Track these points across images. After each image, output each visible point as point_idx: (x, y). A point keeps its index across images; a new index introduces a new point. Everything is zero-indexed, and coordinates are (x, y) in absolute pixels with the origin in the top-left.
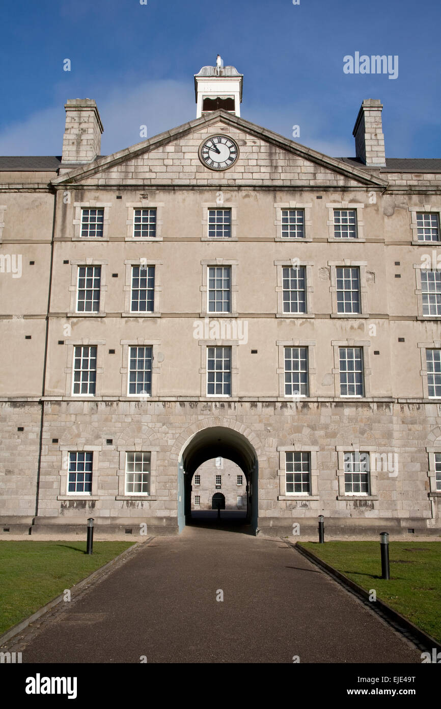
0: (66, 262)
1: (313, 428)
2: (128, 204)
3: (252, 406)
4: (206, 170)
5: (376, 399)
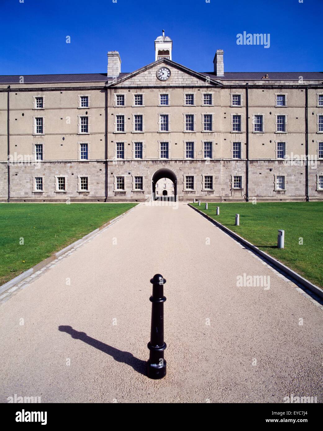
0: (112, 114)
1: (195, 168)
2: (132, 94)
3: (175, 162)
4: (159, 81)
5: (216, 159)
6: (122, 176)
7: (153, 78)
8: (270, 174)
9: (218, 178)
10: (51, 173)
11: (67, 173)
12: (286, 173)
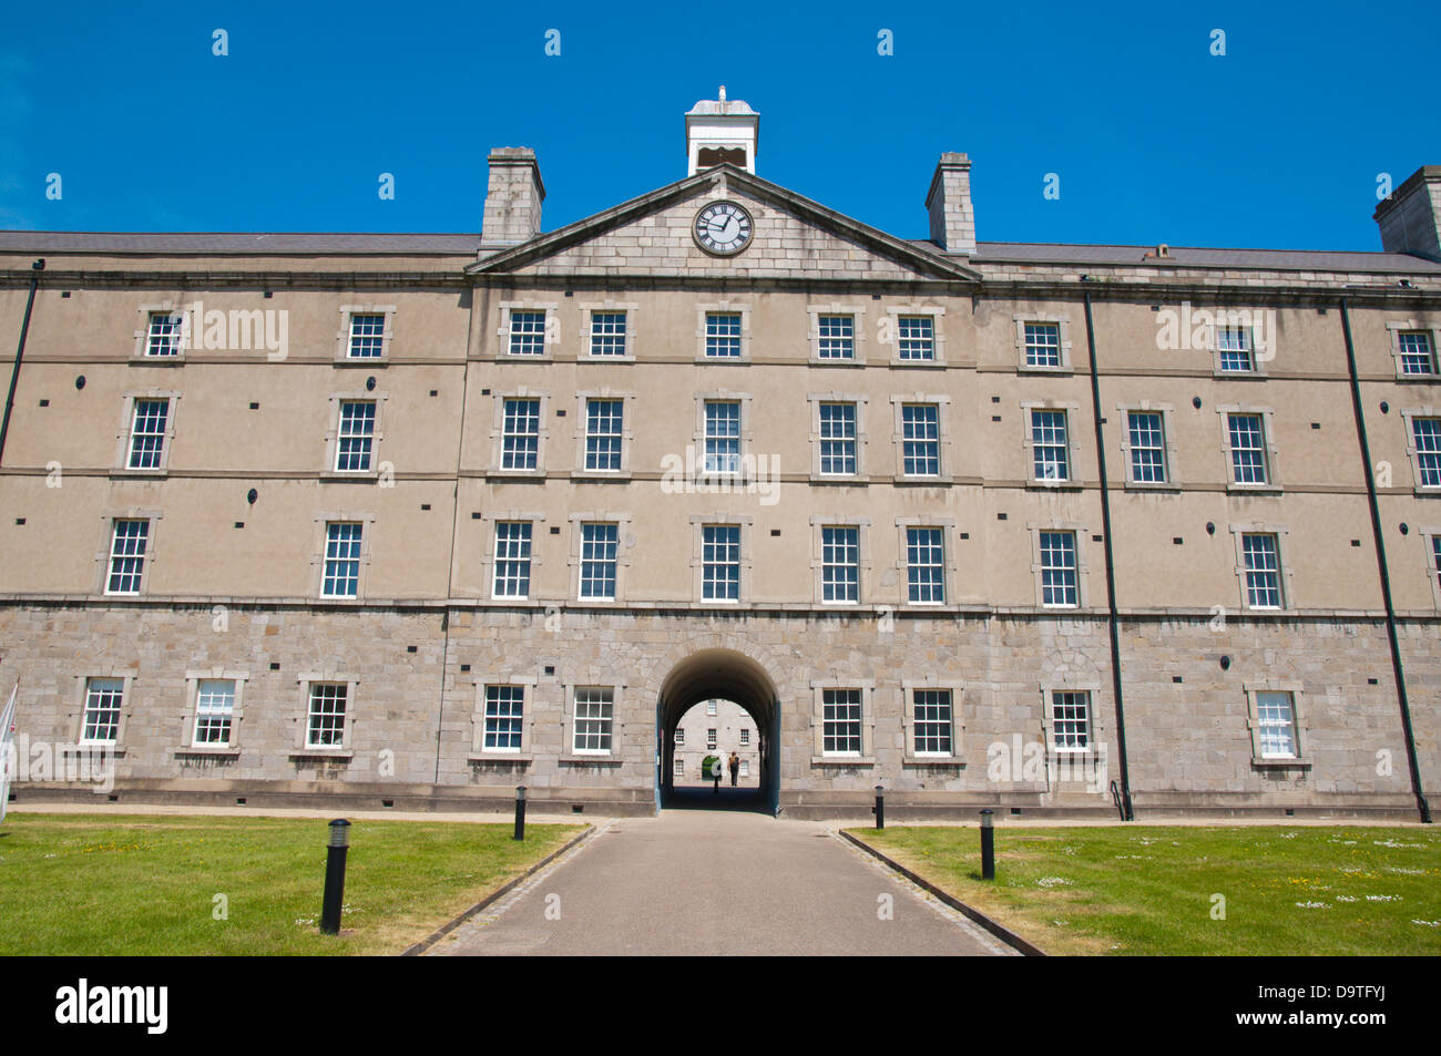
0: (486, 392)
1: (866, 652)
2: (583, 305)
3: (771, 617)
4: (703, 255)
5: (963, 609)
6: (516, 680)
7: (672, 243)
8: (1220, 679)
9: (978, 701)
10: (171, 657)
11: (250, 659)
12: (1298, 678)
